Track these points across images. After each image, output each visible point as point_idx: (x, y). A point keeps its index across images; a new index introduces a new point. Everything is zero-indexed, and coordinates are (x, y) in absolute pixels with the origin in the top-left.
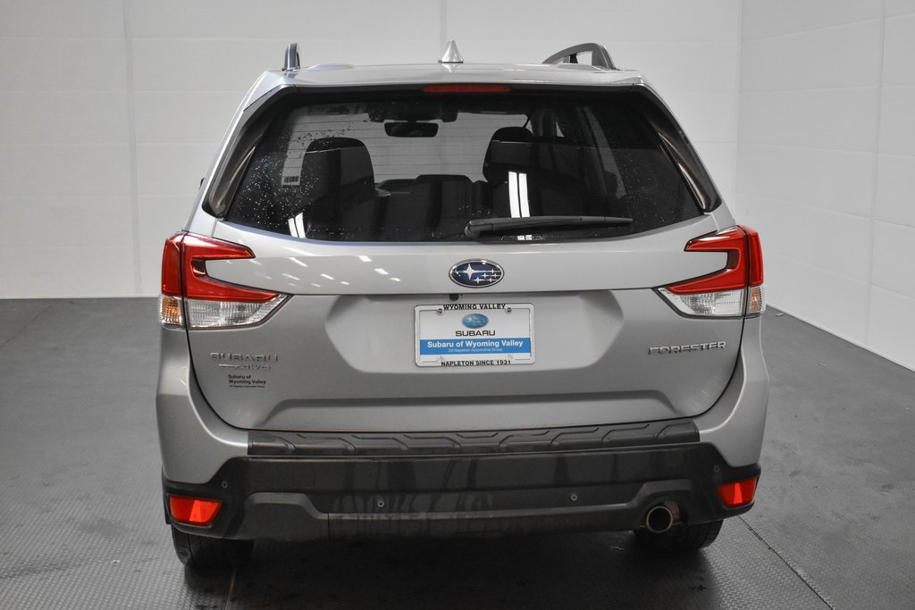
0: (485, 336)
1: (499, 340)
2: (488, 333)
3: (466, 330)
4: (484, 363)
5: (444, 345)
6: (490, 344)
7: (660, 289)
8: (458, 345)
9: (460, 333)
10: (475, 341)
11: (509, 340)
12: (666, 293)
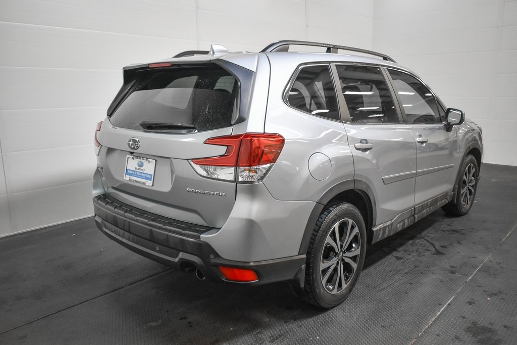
0: (142, 171)
1: (145, 174)
2: (142, 170)
3: (138, 167)
4: (139, 182)
5: (132, 172)
6: (143, 175)
7: (190, 161)
8: (135, 173)
9: (136, 168)
10: (139, 172)
11: (147, 174)
12: (192, 163)
